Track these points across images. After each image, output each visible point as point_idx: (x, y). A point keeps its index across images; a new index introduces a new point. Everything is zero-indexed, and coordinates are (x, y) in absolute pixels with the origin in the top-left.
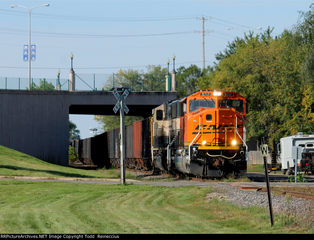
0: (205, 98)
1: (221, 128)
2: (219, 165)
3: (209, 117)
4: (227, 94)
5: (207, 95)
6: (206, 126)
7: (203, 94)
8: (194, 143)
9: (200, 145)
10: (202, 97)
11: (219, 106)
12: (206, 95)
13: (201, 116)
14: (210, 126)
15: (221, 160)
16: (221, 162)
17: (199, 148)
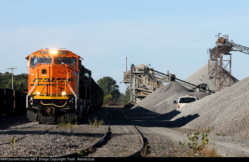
0: (43, 56)
1: (54, 80)
2: (50, 112)
3: (44, 72)
4: (62, 52)
5: (46, 53)
6: (42, 79)
7: (42, 52)
8: (31, 94)
9: (35, 95)
10: (41, 54)
11: (55, 62)
12: (44, 53)
13: (38, 70)
14: (45, 79)
15: (53, 108)
16: (52, 110)
17: (35, 98)
